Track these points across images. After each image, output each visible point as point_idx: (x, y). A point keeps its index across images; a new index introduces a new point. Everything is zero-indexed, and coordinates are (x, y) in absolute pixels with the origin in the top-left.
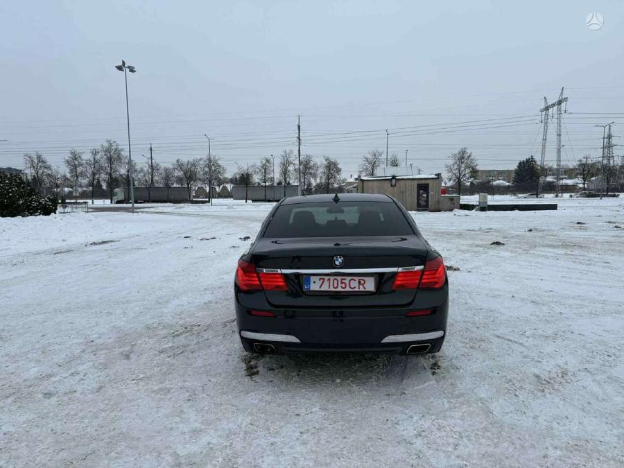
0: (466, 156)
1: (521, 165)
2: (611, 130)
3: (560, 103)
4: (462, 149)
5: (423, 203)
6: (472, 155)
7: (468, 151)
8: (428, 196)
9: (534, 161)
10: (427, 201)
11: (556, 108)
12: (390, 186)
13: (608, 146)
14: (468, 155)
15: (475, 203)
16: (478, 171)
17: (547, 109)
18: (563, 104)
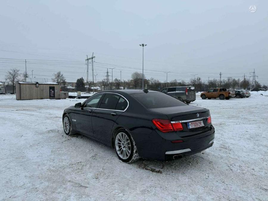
0: (60, 75)
1: (78, 80)
2: (108, 70)
3: (92, 58)
4: (59, 72)
5: (52, 95)
6: (63, 75)
7: (61, 73)
8: (54, 92)
9: (83, 79)
10: (54, 94)
11: (91, 60)
12: (35, 87)
13: (108, 76)
14: (61, 75)
15: (75, 96)
16: (66, 82)
17: (88, 60)
18: (94, 59)
